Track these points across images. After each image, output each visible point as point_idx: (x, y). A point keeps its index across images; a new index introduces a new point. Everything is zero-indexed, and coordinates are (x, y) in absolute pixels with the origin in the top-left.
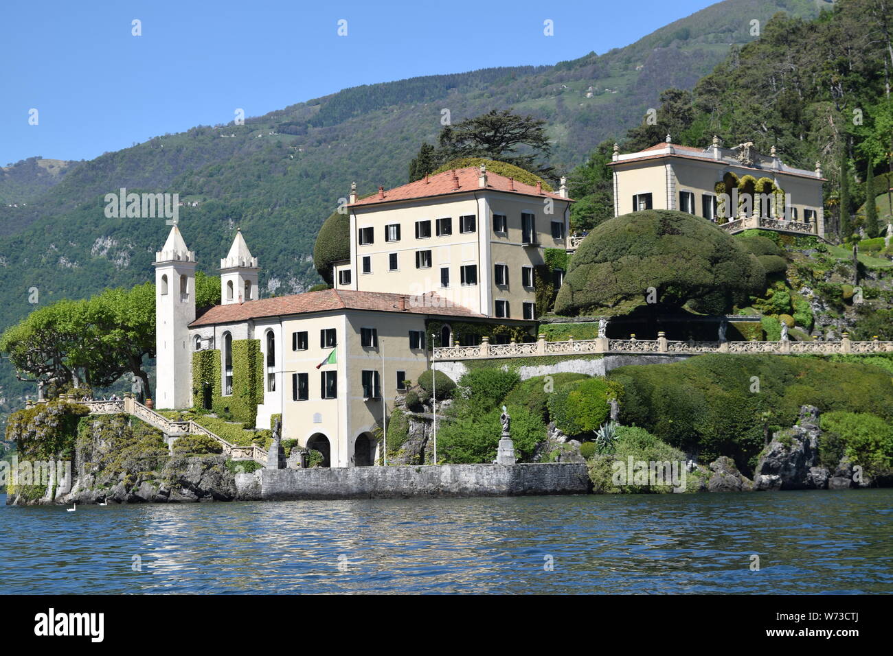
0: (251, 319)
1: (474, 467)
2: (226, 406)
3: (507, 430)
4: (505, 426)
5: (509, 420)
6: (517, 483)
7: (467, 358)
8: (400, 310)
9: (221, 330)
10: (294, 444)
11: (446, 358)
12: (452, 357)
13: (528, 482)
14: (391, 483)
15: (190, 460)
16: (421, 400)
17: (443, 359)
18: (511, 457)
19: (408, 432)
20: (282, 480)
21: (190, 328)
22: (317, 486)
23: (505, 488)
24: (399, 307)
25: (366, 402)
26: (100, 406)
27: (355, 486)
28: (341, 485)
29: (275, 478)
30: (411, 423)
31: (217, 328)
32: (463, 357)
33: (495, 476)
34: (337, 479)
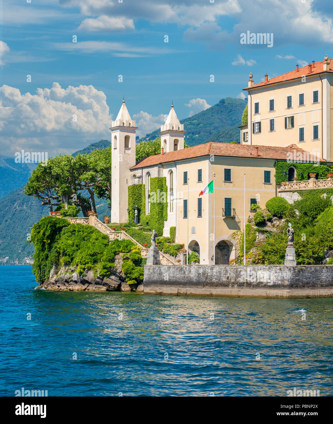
0: (161, 163)
1: (267, 267)
2: (147, 221)
3: (292, 240)
4: (290, 237)
5: (293, 233)
6: (296, 280)
7: (301, 189)
8: (254, 156)
9: (145, 171)
10: (182, 246)
11: (288, 190)
12: (292, 189)
13: (306, 279)
14: (215, 277)
15: (117, 257)
16: (266, 218)
17: (286, 190)
18: (293, 260)
19: (255, 240)
20: (154, 272)
21: (132, 170)
22: (174, 277)
23: (287, 283)
24: (254, 153)
25: (224, 219)
26: (75, 221)
27: (195, 278)
28: (187, 277)
29: (151, 271)
30: (257, 234)
31: (144, 170)
32: (298, 189)
33: (280, 274)
34: (185, 272)
